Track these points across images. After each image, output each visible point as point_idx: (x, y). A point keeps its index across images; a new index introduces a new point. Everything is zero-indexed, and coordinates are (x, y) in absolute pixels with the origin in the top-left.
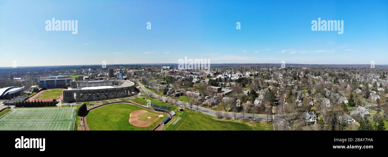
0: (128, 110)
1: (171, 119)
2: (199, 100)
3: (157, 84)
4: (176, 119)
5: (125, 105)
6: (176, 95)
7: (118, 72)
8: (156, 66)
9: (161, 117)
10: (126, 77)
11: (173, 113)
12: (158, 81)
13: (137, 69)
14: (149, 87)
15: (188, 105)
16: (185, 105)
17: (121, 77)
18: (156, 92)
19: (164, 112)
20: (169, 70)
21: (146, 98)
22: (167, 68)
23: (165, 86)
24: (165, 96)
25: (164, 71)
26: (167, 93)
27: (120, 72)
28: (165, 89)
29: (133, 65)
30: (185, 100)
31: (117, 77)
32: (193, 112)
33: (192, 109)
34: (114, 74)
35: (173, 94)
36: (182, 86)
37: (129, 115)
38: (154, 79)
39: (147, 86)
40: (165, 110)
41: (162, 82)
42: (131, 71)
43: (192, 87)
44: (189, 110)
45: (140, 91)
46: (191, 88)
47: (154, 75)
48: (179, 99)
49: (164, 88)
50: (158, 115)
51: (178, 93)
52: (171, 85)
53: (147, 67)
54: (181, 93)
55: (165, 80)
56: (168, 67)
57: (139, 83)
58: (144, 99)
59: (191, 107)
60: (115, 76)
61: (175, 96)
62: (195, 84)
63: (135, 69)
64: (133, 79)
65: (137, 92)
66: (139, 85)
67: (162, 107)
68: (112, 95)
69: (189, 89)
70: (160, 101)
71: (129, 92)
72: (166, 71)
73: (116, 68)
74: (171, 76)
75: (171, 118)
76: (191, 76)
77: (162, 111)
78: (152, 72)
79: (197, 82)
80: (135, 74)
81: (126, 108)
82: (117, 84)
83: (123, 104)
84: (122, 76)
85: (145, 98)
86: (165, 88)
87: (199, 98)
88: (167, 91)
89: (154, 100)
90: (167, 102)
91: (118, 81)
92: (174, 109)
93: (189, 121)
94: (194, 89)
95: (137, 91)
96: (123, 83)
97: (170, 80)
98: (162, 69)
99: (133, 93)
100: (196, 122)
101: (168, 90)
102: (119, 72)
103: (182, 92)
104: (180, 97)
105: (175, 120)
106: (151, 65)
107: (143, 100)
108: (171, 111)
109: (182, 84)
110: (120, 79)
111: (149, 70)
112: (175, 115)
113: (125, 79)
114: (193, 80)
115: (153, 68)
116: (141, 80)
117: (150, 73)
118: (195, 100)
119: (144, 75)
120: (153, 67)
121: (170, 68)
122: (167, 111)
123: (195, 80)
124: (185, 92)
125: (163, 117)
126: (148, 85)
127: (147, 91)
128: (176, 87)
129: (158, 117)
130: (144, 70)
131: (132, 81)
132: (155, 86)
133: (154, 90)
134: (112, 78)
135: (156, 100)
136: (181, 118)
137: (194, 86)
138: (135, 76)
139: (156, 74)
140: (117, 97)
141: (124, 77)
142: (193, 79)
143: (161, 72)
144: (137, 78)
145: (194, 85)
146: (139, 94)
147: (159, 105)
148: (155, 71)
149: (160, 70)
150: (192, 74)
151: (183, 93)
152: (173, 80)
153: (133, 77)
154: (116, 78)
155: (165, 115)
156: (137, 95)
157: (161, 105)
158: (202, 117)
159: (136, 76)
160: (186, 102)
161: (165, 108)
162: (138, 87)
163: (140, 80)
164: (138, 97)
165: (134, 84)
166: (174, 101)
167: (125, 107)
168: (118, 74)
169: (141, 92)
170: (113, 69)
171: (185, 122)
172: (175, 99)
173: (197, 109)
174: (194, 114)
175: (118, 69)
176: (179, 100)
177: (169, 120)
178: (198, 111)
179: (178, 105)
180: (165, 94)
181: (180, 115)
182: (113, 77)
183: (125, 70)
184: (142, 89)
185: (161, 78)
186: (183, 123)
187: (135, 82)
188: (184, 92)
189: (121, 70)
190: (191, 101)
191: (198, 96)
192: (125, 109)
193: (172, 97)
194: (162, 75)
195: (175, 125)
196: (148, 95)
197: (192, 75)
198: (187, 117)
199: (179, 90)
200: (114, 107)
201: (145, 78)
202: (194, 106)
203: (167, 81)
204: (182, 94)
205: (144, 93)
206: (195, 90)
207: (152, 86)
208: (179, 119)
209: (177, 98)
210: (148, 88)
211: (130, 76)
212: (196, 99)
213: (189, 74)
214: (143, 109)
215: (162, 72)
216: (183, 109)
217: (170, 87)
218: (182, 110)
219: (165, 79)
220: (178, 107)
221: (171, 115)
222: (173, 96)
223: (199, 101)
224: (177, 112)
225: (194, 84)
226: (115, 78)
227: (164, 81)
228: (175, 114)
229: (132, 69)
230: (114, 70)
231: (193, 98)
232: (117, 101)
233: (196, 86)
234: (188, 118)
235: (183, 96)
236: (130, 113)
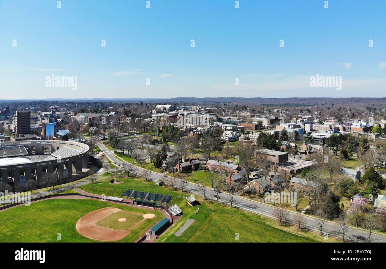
0: (72, 213)
1: (172, 223)
2: (236, 181)
3: (144, 145)
4: (183, 224)
5: (64, 203)
6: (183, 168)
7: (44, 121)
8: (142, 103)
9: (148, 220)
10: (67, 131)
11: (176, 209)
12: (146, 137)
13: (96, 111)
14: (126, 152)
15: (210, 190)
16: (204, 192)
17: (52, 133)
18: (141, 163)
19: (157, 207)
20: (167, 113)
21: (117, 179)
22: (165, 109)
23: (159, 147)
24: (158, 170)
25: (159, 115)
26: (164, 165)
27: (51, 121)
28: (158, 155)
29: (86, 103)
30: (205, 180)
31: (42, 133)
32: (221, 207)
33: (220, 201)
34: (33, 126)
35: (177, 167)
36: (198, 147)
37: (74, 225)
38: (138, 134)
39: (120, 151)
40: (158, 203)
41: (154, 138)
42: (82, 116)
43: (220, 150)
44: (212, 203)
45: (103, 165)
46: (217, 153)
47: (136, 125)
48: (190, 177)
49: (156, 154)
50: (142, 215)
51: (188, 163)
52: (172, 146)
53: (123, 106)
54: (195, 165)
55: (161, 134)
56: (168, 107)
57: (102, 146)
58: (112, 181)
59: (218, 197)
60: (37, 132)
61: (182, 172)
62: (228, 145)
63: (91, 112)
64: (87, 138)
65: (95, 168)
66: (100, 151)
67: (152, 196)
68: (27, 180)
69: (213, 155)
70: (147, 183)
71: (74, 169)
72: (162, 114)
73: (38, 109)
74: (171, 124)
75: (171, 221)
76: (218, 126)
77: (150, 205)
78: (133, 117)
79: (231, 140)
80: (91, 125)
81: (65, 208)
82: (40, 152)
83: (58, 200)
84: (56, 131)
85: (115, 179)
86: (159, 152)
87: (237, 176)
88: (164, 160)
89: (135, 181)
90: (162, 184)
91: (44, 143)
92: (178, 201)
93: (213, 229)
94: (224, 155)
95: (96, 164)
96: (58, 148)
97: (169, 134)
98: (154, 111)
99: (84, 170)
100: (229, 230)
101: (166, 156)
102: (46, 121)
103: (197, 162)
104: (193, 172)
105: (182, 226)
106: (131, 103)
107: (110, 183)
108: (171, 205)
109: (198, 143)
110: (50, 138)
111: (127, 113)
112: (181, 214)
113: (65, 138)
114: (224, 135)
115: (136, 110)
116: (107, 137)
117: (128, 120)
118: (227, 180)
119: (115, 125)
120: (136, 107)
121: (172, 109)
122: (163, 204)
123: (227, 135)
124: (205, 162)
125: (154, 219)
126: (122, 148)
127: (121, 163)
128: (183, 150)
129: (141, 218)
130: (113, 113)
131: (84, 142)
132: (140, 148)
133: (136, 158)
134: (28, 136)
135: (139, 179)
136: (195, 220)
137: (225, 149)
138: (92, 129)
139: (142, 122)
140: (40, 184)
141: (61, 133)
142: (222, 132)
143: (152, 117)
144: (95, 133)
145: (225, 146)
146: (101, 171)
147: (145, 191)
148: (138, 116)
149: (152, 113)
150: (220, 120)
151: (199, 164)
152: (178, 134)
153: (86, 131)
154: (37, 137)
155: (158, 215)
156: (95, 174)
157: (148, 191)
158: (243, 220)
159: (95, 128)
160: (206, 185)
161: (159, 197)
162: (97, 156)
163: (104, 139)
164: (99, 180)
165: (87, 148)
166: (178, 182)
167: (63, 208)
168: (44, 125)
169: (105, 166)
170: (29, 113)
171: (205, 231)
172: (181, 177)
173: (232, 201)
174: (225, 212)
175: (43, 114)
176: (190, 180)
177: (168, 225)
178: (234, 205)
179: (187, 192)
180: (158, 165)
181: (192, 214)
182: (30, 134)
183: (65, 114)
184: (107, 159)
185: (153, 131)
186: (198, 234)
187: (91, 145)
188: (201, 162)
189: (52, 116)
190: (217, 183)
191: (235, 171)
192: (65, 212)
193: (175, 174)
194: (155, 123)
195: (181, 236)
196: (120, 171)
197: (220, 124)
198: (208, 220)
199: (191, 157)
200: (33, 210)
201: (116, 131)
202: (225, 195)
203: (163, 136)
204: (197, 167)
205: (112, 167)
206: (227, 158)
207: (132, 150)
208: (189, 223)
209: (185, 174)
210: (122, 154)
211: (78, 129)
212: (229, 178)
213: (214, 121)
214: (110, 206)
215: (154, 118)
216: (200, 200)
217: (169, 150)
218: (196, 203)
219: (161, 132)
220: (188, 197)
221: (171, 214)
222: (177, 170)
223: (237, 184)
224: (186, 208)
225: (224, 143)
226: (35, 136)
227: (158, 135)
228: (180, 212)
229: (83, 111)
230: (31, 114)
231: (221, 177)
232: (43, 196)
233: (228, 149)
234: (210, 222)
235: (198, 171)
236: (77, 220)
